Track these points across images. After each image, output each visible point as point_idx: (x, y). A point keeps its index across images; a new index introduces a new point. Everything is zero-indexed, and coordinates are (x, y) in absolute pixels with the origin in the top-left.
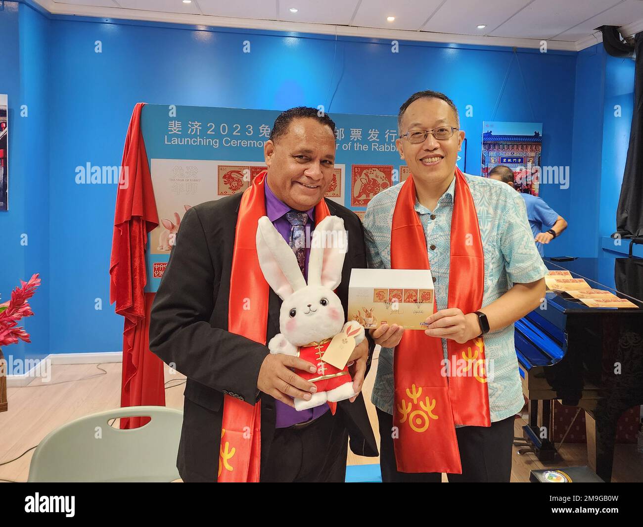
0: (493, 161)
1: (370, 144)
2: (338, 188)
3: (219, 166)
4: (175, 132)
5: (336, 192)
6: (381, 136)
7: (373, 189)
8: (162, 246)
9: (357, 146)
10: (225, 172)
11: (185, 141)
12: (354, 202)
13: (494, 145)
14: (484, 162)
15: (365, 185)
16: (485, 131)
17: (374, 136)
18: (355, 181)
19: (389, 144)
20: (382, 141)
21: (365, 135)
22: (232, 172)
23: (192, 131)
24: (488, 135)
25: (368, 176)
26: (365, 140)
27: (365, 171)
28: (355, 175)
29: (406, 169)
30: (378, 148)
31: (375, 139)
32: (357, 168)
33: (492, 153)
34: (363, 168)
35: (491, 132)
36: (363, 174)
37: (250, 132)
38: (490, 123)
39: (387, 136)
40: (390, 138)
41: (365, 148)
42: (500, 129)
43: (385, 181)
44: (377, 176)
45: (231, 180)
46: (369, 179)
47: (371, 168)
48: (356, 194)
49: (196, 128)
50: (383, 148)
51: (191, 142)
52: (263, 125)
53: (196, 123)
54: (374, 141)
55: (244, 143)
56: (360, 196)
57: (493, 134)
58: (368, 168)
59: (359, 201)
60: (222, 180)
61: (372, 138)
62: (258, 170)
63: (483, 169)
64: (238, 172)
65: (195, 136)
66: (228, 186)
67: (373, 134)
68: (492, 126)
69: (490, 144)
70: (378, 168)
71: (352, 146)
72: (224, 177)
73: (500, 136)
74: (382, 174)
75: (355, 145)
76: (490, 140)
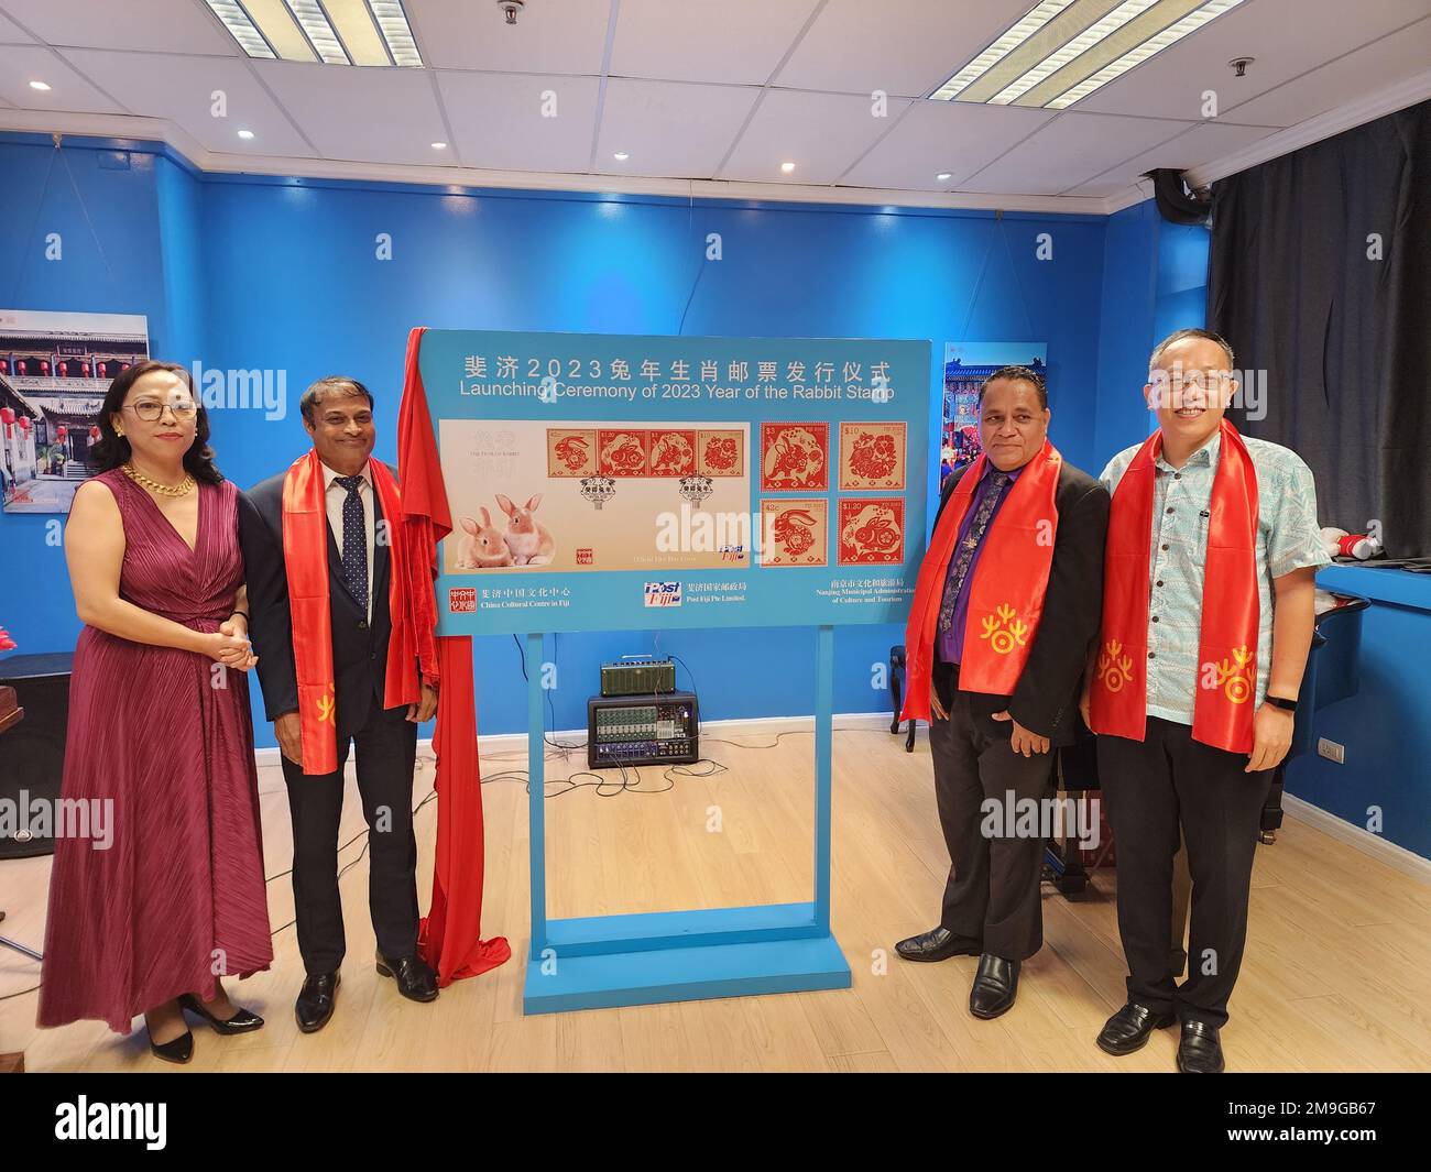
0: (962, 410)
1: (790, 387)
2: (738, 463)
3: (548, 430)
4: (477, 374)
5: (737, 468)
6: (809, 373)
7: (796, 462)
8: (463, 562)
9: (769, 391)
10: (558, 440)
11: (492, 390)
12: (766, 484)
13: (965, 383)
14: (946, 413)
15: (783, 456)
16: (948, 359)
17: (797, 374)
18: (767, 449)
19: (821, 385)
20: (810, 381)
21: (782, 371)
22: (569, 439)
23: (504, 372)
24: (954, 366)
25: (788, 442)
26: (781, 381)
27: (782, 433)
28: (767, 440)
29: (850, 427)
30: (804, 393)
31: (797, 378)
32: (770, 427)
33: (960, 398)
34: (779, 428)
35: (959, 360)
36: (779, 437)
37: (595, 373)
38: (956, 345)
39: (818, 373)
40: (824, 375)
41: (782, 393)
42: (975, 355)
43: (815, 448)
44: (802, 441)
45: (569, 453)
46: (789, 445)
47: (793, 427)
48: (769, 471)
49: (511, 368)
50: (812, 394)
51: (503, 391)
52: (617, 361)
53: (510, 359)
54: (797, 382)
55: (588, 391)
56: (775, 473)
57: (962, 364)
58: (787, 428)
59: (773, 483)
60: (555, 453)
61: (793, 377)
62: (611, 435)
63: (946, 425)
64: (579, 439)
65: (509, 380)
66: (564, 462)
67: (796, 370)
68: (961, 350)
69: (957, 382)
70: (804, 427)
71: (761, 393)
72: (558, 448)
73: (976, 368)
74: (810, 438)
75: (766, 389)
76: (957, 375)
